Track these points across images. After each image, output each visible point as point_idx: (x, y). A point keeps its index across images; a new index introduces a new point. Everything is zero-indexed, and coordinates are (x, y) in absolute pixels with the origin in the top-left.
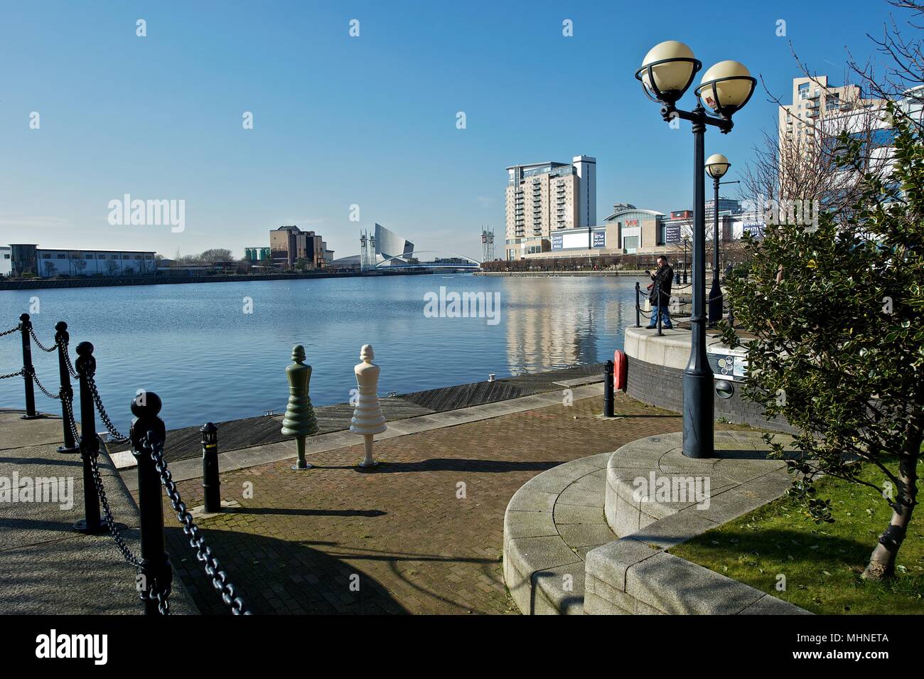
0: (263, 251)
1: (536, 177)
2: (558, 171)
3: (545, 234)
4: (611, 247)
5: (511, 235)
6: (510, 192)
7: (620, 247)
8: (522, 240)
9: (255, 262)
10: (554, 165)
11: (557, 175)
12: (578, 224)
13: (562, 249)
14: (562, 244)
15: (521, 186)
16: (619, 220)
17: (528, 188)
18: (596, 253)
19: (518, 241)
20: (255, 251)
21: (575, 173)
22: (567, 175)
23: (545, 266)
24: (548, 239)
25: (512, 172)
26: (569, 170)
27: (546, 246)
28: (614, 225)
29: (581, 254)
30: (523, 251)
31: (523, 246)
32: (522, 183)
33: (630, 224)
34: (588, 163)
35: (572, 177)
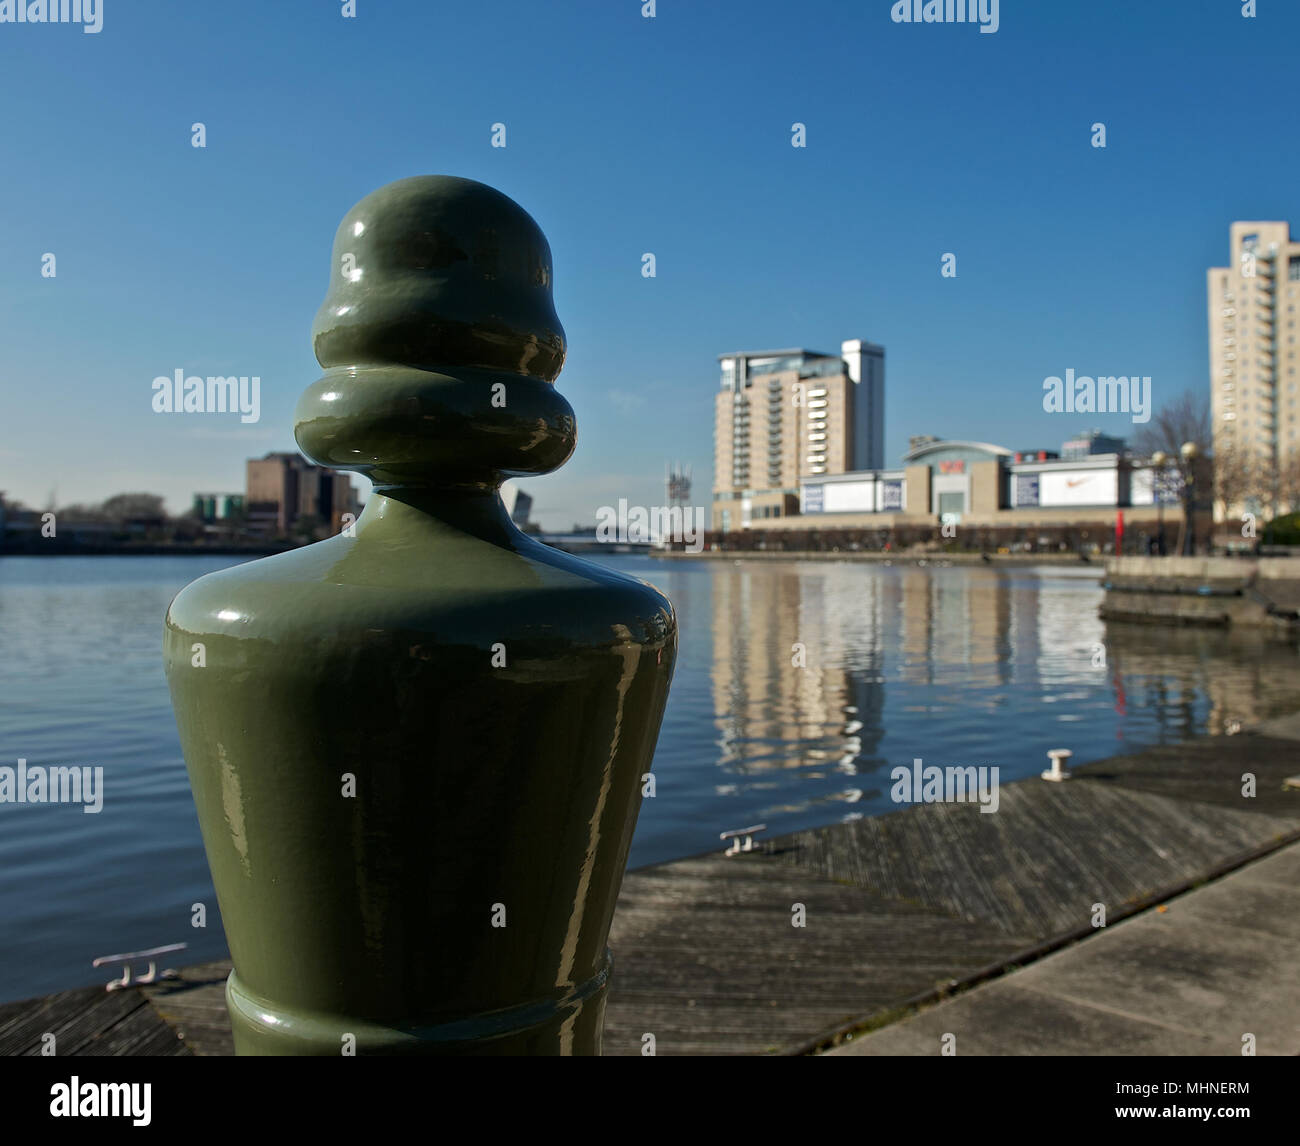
0: (231, 501)
1: (775, 377)
2: (816, 366)
3: (788, 482)
4: (915, 511)
5: (724, 483)
6: (725, 403)
7: (930, 510)
8: (746, 492)
9: (212, 520)
10: (809, 356)
11: (814, 375)
12: (852, 465)
13: (821, 513)
14: (821, 504)
15: (745, 391)
16: (930, 460)
17: (758, 395)
18: (889, 521)
19: (738, 496)
20: (213, 503)
21: (846, 370)
22: (833, 374)
23: (790, 542)
24: (795, 493)
25: (728, 365)
26: (836, 366)
27: (792, 506)
28: (920, 469)
29: (859, 523)
30: (748, 515)
31: (747, 505)
32: (748, 386)
33: (949, 468)
34: (872, 356)
35: (840, 380)
